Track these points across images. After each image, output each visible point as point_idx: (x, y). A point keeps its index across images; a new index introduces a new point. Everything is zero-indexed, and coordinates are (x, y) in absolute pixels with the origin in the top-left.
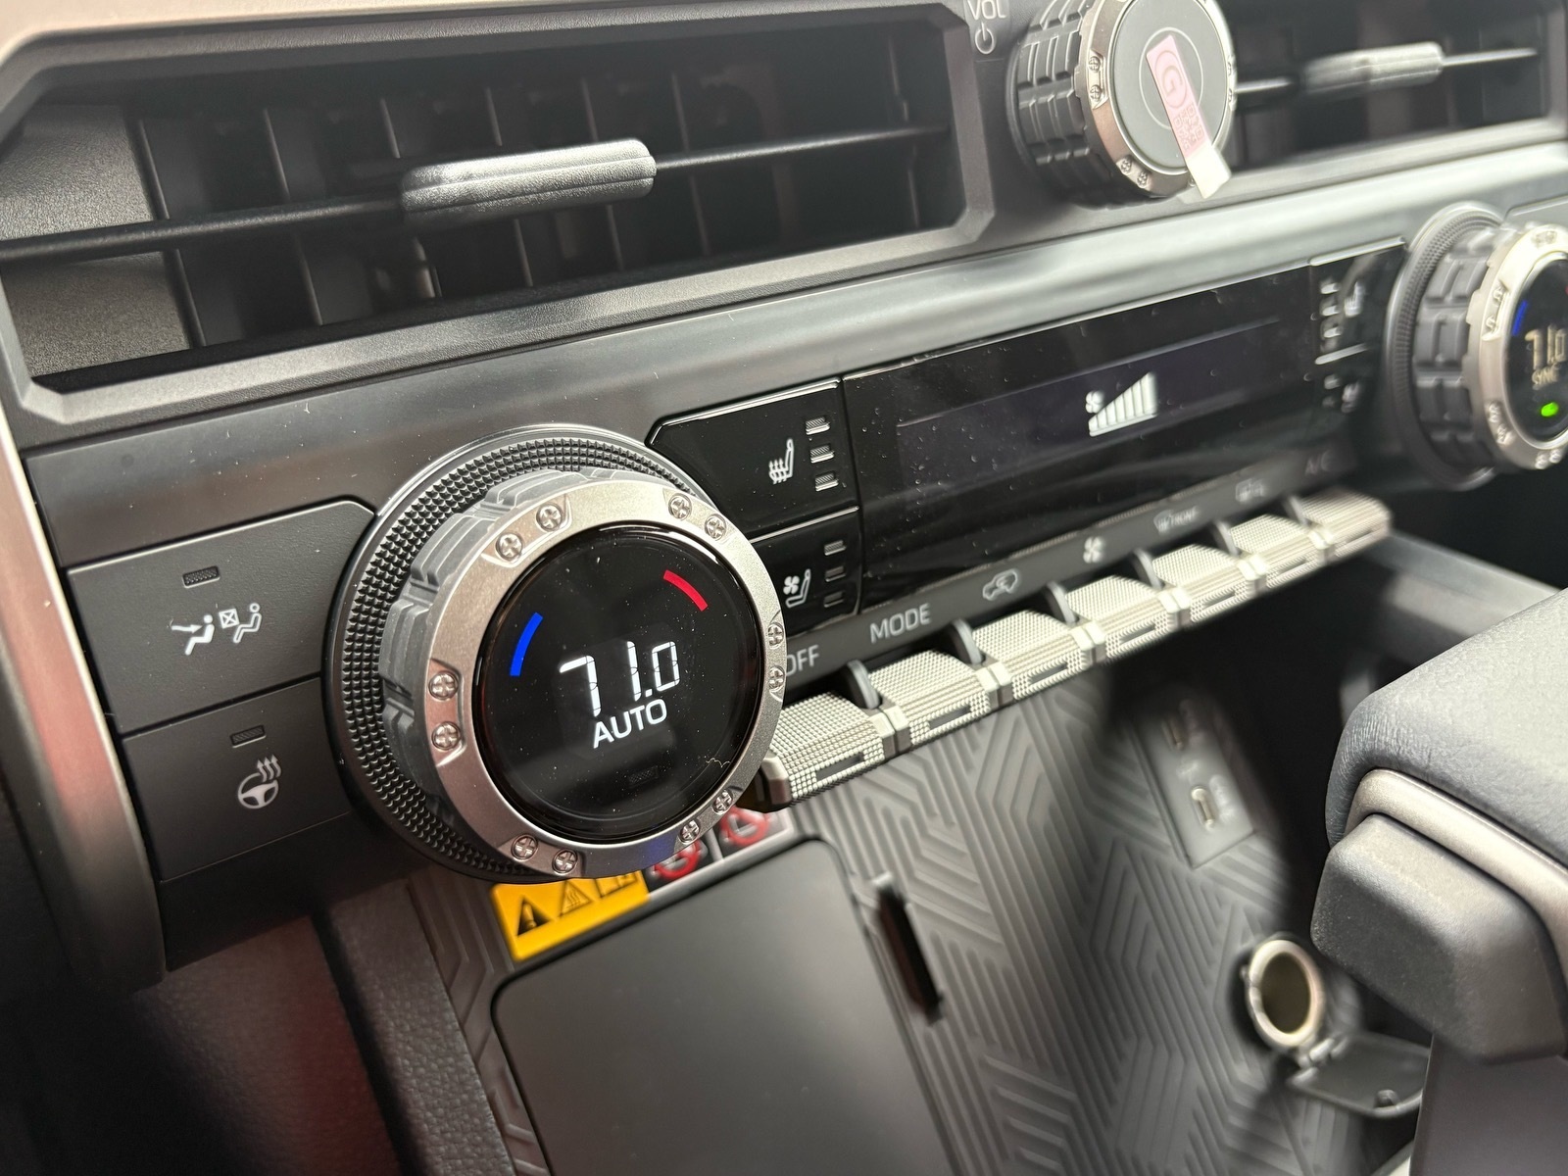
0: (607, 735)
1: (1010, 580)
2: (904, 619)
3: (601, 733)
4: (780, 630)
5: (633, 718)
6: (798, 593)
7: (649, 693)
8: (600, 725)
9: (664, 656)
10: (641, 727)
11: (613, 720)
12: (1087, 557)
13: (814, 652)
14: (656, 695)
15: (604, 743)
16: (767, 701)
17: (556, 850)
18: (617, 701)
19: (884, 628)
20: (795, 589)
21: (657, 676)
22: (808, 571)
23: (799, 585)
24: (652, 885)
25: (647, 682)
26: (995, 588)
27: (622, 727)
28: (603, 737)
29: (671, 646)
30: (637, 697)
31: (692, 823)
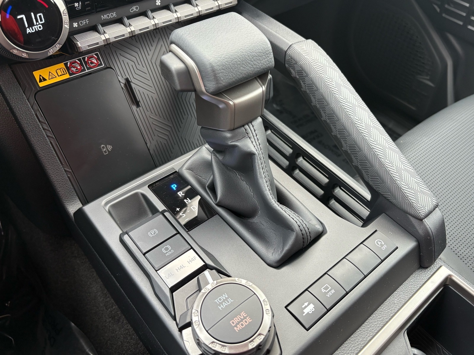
0: (30, 31)
1: (137, 8)
2: (110, 15)
3: (28, 31)
4: (66, 13)
5: (35, 28)
6: (79, 7)
7: (38, 23)
8: (28, 29)
9: (40, 16)
10: (37, 30)
11: (31, 28)
12: (157, 4)
13: (88, 21)
14: (39, 24)
15: (29, 33)
16: (64, 27)
17: (22, 52)
18: (31, 24)
19: (105, 17)
20: (78, 6)
21: (39, 20)
22: (80, 2)
23: (79, 5)
24: (70, 75)
25: (37, 21)
26: (133, 9)
27: (33, 30)
28: (29, 32)
29: (41, 14)
30: (35, 24)
31: (51, 50)
